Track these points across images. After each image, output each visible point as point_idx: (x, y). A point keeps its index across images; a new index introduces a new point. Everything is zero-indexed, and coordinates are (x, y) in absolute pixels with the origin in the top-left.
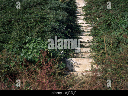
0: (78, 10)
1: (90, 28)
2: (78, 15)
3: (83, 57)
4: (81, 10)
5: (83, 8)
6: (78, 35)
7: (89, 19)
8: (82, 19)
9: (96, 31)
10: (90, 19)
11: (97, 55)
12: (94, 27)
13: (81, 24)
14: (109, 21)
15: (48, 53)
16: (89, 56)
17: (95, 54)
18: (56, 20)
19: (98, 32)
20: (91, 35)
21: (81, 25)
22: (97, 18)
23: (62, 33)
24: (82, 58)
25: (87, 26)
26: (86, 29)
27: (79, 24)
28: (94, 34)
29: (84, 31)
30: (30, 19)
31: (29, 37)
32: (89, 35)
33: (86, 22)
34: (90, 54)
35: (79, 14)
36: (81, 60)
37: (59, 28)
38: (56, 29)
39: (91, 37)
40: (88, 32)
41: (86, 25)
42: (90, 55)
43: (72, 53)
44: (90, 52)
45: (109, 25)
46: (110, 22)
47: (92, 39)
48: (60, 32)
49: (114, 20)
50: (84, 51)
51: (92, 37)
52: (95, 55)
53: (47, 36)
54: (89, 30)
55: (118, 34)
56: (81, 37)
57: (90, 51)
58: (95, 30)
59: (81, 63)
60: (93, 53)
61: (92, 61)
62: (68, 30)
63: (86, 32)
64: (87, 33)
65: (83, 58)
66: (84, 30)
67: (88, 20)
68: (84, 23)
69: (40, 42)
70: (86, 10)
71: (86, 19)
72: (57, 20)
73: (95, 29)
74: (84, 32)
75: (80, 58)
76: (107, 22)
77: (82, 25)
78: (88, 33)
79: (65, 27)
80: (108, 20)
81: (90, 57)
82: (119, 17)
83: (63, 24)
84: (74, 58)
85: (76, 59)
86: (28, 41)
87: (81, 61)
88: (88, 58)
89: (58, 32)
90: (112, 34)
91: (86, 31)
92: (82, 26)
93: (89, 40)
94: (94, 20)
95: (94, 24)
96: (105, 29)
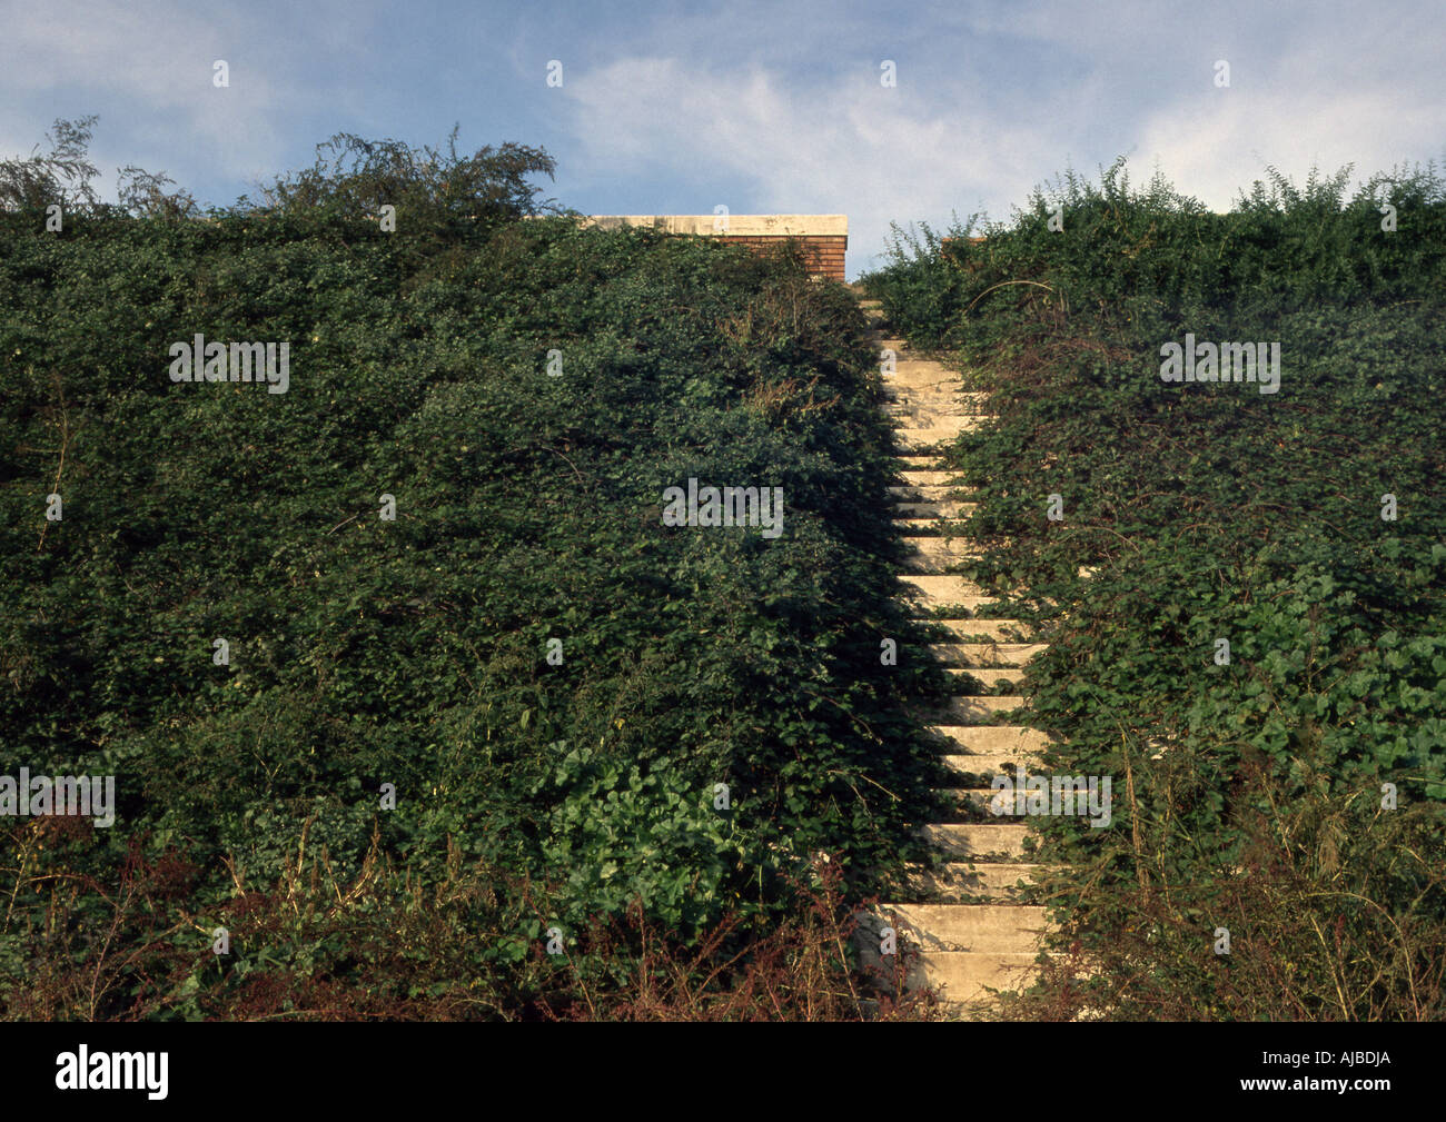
0: (909, 476)
1: (1021, 655)
2: (915, 532)
3: (978, 892)
4: (940, 477)
5: (950, 456)
6: (930, 722)
7: (1007, 572)
8: (950, 571)
9: (1074, 691)
10: (1017, 574)
11: (1076, 878)
12: (1054, 654)
13: (942, 614)
14: (1174, 610)
15: (740, 866)
16: (1021, 885)
17: (1064, 871)
18: (756, 602)
19: (1086, 696)
20: (1033, 722)
21: (947, 623)
22: (1082, 562)
23: (809, 716)
24: (966, 900)
25: (994, 634)
26: (986, 666)
27: (926, 614)
28: (1055, 710)
29: (968, 678)
30: (552, 601)
31: (571, 746)
32: (1016, 718)
33: (988, 601)
34: (1024, 874)
35: (922, 524)
36: (958, 916)
37: (785, 671)
38: (763, 681)
39: (1033, 732)
40: (1006, 689)
41: (990, 627)
42: (1029, 882)
43: (888, 864)
44: (1025, 860)
45: (1171, 637)
46: (1184, 618)
47: (1038, 753)
48: (798, 705)
49: (1208, 597)
50: (981, 851)
51: (1043, 737)
52: (1060, 880)
53: (699, 739)
54: (1015, 677)
55: (1237, 720)
56: (952, 740)
57: (1029, 846)
58: (1058, 676)
59: (960, 939)
60: (1052, 869)
61: (1039, 924)
62: (855, 687)
63: (991, 693)
64: (996, 704)
65: (978, 901)
66: (976, 674)
67: (1000, 579)
68: (970, 606)
69: (658, 786)
70: (982, 483)
71: (983, 575)
72: (760, 605)
73: (1057, 666)
74: (971, 688)
75: (951, 901)
76: (1155, 613)
77: (952, 625)
78: (1012, 704)
79: (827, 663)
80: (1164, 601)
81: (1030, 897)
82: (1250, 572)
83: (808, 636)
84: (911, 902)
85: (926, 909)
86: (571, 776)
87: (963, 925)
88: (1013, 902)
89: (782, 707)
90: (1195, 715)
91: (988, 678)
92: (955, 639)
93: (1013, 759)
94: (1051, 577)
95: (1056, 615)
96: (1143, 672)
